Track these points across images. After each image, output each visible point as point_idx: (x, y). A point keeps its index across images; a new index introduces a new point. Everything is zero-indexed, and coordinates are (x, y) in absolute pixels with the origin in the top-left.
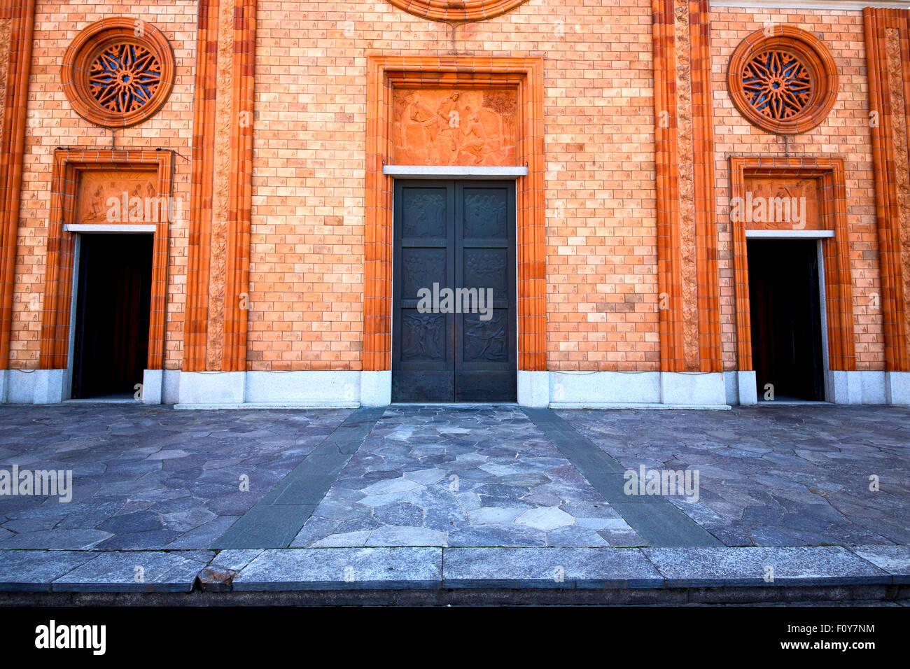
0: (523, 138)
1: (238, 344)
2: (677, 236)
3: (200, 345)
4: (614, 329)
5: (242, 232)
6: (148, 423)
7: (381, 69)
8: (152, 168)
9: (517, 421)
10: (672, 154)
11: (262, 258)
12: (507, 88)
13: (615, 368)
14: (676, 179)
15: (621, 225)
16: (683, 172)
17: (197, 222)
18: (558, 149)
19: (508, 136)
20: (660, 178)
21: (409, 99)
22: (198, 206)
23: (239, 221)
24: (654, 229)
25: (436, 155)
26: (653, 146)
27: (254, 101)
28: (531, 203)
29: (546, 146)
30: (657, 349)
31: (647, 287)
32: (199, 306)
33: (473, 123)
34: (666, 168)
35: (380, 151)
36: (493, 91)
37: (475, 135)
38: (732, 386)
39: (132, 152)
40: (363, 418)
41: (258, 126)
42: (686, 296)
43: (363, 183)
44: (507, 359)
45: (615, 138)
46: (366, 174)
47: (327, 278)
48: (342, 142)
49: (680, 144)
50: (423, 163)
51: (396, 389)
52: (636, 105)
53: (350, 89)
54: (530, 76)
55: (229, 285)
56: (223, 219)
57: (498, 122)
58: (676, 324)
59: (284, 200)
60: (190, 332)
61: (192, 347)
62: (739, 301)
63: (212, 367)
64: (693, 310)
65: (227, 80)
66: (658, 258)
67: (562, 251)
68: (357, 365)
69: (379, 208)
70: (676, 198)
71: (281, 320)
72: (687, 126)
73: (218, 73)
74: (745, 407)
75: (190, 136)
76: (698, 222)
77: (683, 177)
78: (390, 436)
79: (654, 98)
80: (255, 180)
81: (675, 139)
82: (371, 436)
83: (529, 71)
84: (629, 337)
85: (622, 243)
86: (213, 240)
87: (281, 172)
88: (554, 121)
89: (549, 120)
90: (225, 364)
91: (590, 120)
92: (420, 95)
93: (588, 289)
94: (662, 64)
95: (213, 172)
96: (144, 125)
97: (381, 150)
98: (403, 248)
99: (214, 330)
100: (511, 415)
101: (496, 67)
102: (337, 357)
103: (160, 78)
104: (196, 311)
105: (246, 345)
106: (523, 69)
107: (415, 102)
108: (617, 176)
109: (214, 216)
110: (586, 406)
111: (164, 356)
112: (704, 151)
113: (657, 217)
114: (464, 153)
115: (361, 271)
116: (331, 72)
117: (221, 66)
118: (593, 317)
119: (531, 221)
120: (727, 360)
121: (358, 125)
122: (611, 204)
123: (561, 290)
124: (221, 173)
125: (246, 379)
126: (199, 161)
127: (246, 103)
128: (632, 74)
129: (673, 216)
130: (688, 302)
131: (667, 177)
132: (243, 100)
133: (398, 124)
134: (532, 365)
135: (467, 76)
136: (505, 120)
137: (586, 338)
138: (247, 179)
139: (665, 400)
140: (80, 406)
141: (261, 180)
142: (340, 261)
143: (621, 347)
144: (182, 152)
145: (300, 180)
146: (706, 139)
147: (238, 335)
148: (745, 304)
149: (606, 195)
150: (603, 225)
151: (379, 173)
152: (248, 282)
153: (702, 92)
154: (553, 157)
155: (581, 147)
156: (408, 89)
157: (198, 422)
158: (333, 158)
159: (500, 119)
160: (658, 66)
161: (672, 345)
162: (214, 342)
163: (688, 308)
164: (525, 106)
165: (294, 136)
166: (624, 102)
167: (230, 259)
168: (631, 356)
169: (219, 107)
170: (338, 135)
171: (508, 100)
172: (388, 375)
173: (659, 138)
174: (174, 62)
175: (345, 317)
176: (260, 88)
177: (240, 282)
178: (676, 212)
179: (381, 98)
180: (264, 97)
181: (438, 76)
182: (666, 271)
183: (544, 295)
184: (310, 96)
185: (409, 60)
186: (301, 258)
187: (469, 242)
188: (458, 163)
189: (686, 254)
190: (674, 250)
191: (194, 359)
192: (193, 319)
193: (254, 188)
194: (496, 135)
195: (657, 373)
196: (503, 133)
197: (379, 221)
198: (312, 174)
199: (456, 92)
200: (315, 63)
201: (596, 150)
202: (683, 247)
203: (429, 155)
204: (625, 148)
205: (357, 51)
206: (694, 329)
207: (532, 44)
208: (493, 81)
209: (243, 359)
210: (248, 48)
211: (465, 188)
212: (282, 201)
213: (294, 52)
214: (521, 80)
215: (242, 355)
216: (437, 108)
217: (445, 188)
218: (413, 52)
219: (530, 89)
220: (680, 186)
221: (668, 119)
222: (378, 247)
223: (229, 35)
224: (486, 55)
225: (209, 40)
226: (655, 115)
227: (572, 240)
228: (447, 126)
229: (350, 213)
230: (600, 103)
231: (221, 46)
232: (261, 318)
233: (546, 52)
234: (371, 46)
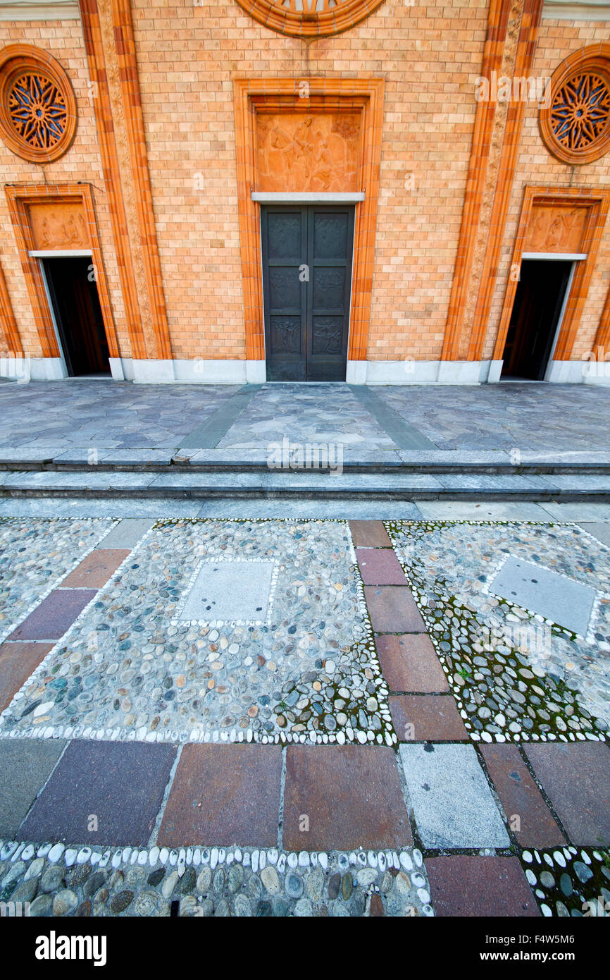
0: (363, 165)
1: (165, 341)
2: (471, 257)
3: (141, 341)
4: (414, 331)
5: (153, 255)
6: (121, 391)
7: (245, 94)
8: (76, 200)
9: (344, 392)
10: (480, 182)
11: (170, 276)
12: (352, 113)
14: (479, 205)
15: (432, 246)
16: (485, 199)
17: (120, 246)
18: (390, 176)
19: (351, 163)
20: (467, 204)
21: (269, 125)
22: (118, 233)
23: (149, 245)
24: (456, 251)
25: (293, 182)
26: (466, 173)
27: (144, 132)
28: (366, 226)
29: (381, 172)
30: (441, 345)
31: (443, 298)
32: (134, 313)
33: (324, 149)
34: (473, 195)
36: (340, 115)
37: (324, 160)
38: (486, 370)
39: (61, 186)
40: (249, 390)
41: (151, 158)
42: (468, 306)
43: (236, 208)
44: (341, 353)
45: (438, 165)
46: (239, 200)
47: (217, 292)
48: (218, 170)
49: (488, 172)
50: (283, 191)
51: (269, 373)
52: (459, 131)
53: (221, 116)
54: (372, 99)
55: (151, 297)
56: (137, 243)
57: (343, 148)
58: (457, 327)
59: (179, 225)
60: (131, 332)
61: (136, 343)
62: (505, 309)
63: (151, 357)
64: (471, 316)
65: (120, 111)
66: (454, 275)
67: (386, 269)
68: (243, 356)
69: (250, 232)
70: (477, 224)
71: (189, 324)
72: (497, 154)
73: (112, 104)
74: (490, 384)
75: (100, 169)
76: (489, 244)
77: (485, 204)
78: (266, 400)
79: (474, 124)
80: (155, 208)
81: (485, 167)
82: (254, 400)
83: (372, 93)
84: (425, 337)
85: (430, 263)
86: (134, 261)
87: (174, 201)
88: (389, 147)
89: (386, 146)
90: (159, 354)
91: (419, 147)
92: (279, 120)
93: (400, 300)
95: (123, 203)
96: (64, 160)
97: (249, 178)
98: (269, 267)
99: (148, 331)
100: (341, 389)
101: (344, 89)
102: (229, 351)
103: (66, 111)
104: (133, 316)
105: (170, 341)
106: (367, 91)
107: (275, 127)
108: (435, 202)
109: (131, 242)
110: (388, 383)
111: (119, 349)
112: (506, 179)
113: (459, 241)
114: (315, 179)
115: (241, 286)
116: (204, 98)
117: (113, 97)
118: (401, 322)
119: (365, 242)
120: (486, 352)
121: (229, 155)
122: (427, 228)
123: (382, 301)
124: (129, 203)
125: (174, 365)
126: (112, 191)
127: (138, 134)
128: (460, 98)
129: (471, 240)
130: (469, 310)
131: (473, 203)
132: (135, 131)
133: (261, 151)
134: (357, 357)
135: (318, 99)
136: (351, 146)
137: (394, 337)
138: (149, 208)
139: (440, 379)
140: (75, 381)
141: (160, 208)
142: (224, 278)
143: (417, 344)
144: (97, 184)
145: (189, 207)
146: (510, 168)
147: (164, 335)
148: (508, 312)
149: (422, 220)
150: (418, 246)
151: (249, 199)
152: (163, 294)
153: (515, 119)
154: (387, 183)
156: (268, 114)
157: (150, 390)
158: (212, 186)
159: (346, 145)
161: (451, 342)
162: (149, 339)
163: (468, 315)
164: (366, 132)
165: (179, 165)
166: (449, 128)
167: (148, 277)
168: (423, 350)
169: (118, 139)
170: (214, 164)
171: (352, 124)
172: (263, 363)
173: (473, 165)
174: (74, 94)
175: (232, 322)
176: (148, 118)
177: (158, 295)
178: (475, 235)
179: (246, 125)
180: (152, 127)
181: (294, 99)
182: (458, 286)
183: (369, 305)
184: (189, 124)
185: (268, 82)
186: (197, 275)
187: (318, 262)
188: (311, 189)
189: (474, 272)
190: (466, 268)
191: (139, 351)
192: (132, 322)
193: (156, 216)
194: (341, 162)
195: (438, 362)
196: (348, 160)
197: (251, 243)
198: (197, 201)
199: (309, 117)
200: (189, 90)
201: (421, 177)
202: (474, 266)
203: (288, 181)
204: (444, 175)
205: (224, 74)
206: (469, 331)
207: (376, 64)
208: (341, 105)
209: (168, 351)
210: (131, 74)
211: (315, 213)
212: (178, 227)
213: (171, 77)
214: (365, 103)
215: (169, 349)
216: (293, 133)
217: (300, 213)
218: (273, 74)
219: (372, 112)
220: (482, 212)
221: (483, 147)
222: (252, 267)
223: (114, 62)
224: (336, 75)
225: (98, 67)
226: (472, 143)
227: (394, 260)
228: (302, 153)
229: (229, 237)
230: (430, 129)
231: (109, 74)
232: (176, 321)
233: (388, 72)
234: (235, 67)
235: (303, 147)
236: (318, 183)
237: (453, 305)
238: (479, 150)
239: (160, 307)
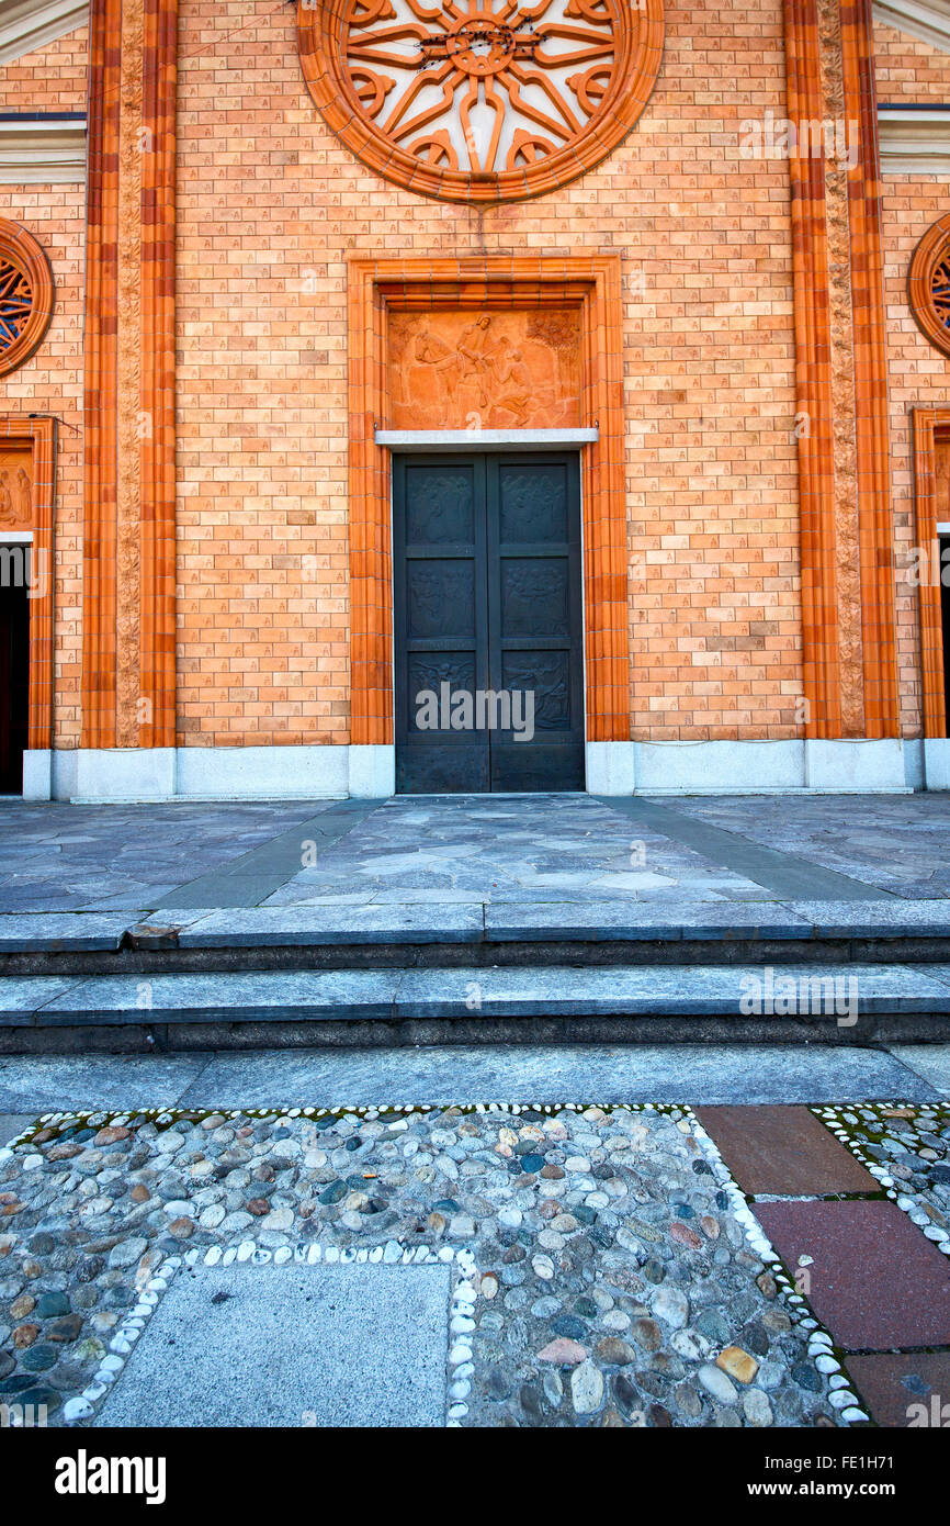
0: (591, 385)
1: (163, 706)
2: (831, 532)
3: (106, 709)
4: (733, 676)
5: (163, 538)
7: (369, 280)
8: (22, 442)
9: (587, 807)
10: (822, 403)
11: (194, 577)
12: (563, 308)
13: (735, 736)
14: (829, 441)
15: (744, 516)
16: (839, 431)
17: (95, 523)
18: (646, 399)
19: (567, 383)
21: (412, 327)
22: (95, 499)
23: (159, 520)
24: (795, 521)
25: (457, 414)
26: (793, 391)
27: (176, 336)
28: (604, 483)
29: (627, 394)
30: (799, 705)
31: (785, 610)
32: (103, 650)
33: (514, 363)
34: (813, 426)
35: (370, 407)
36: (542, 313)
37: (516, 380)
38: (915, 760)
40: (353, 807)
41: (183, 374)
42: (845, 624)
43: (344, 458)
44: (567, 726)
45: (734, 380)
46: (349, 445)
47: (294, 606)
48: (311, 396)
49: (835, 387)
50: (438, 426)
51: (402, 774)
52: (766, 327)
53: (322, 314)
54: (600, 285)
55: (146, 619)
56: (133, 517)
57: (551, 360)
58: (828, 666)
59: (225, 486)
60: (90, 691)
61: (94, 713)
62: (926, 632)
63: (125, 742)
64: (855, 644)
65: (133, 303)
66: (801, 565)
67: (654, 557)
68: (342, 737)
69: (370, 497)
70: (830, 473)
71: (226, 671)
72: (847, 359)
73: (120, 292)
74: (933, 792)
75: (80, 394)
76: (863, 508)
77: (839, 439)
78: (397, 821)
79: (793, 316)
80: (180, 456)
81: (827, 379)
83: (600, 277)
84: (757, 687)
85: (746, 544)
86: (119, 550)
87: (220, 445)
88: (638, 355)
89: (631, 354)
90: (145, 735)
91: (695, 353)
92: (430, 321)
93: (693, 616)
94: (806, 261)
95: (116, 447)
96: (13, 378)
97: (372, 406)
98: (408, 559)
99: (126, 686)
100: (577, 803)
101: (548, 272)
102: (312, 725)
103: (31, 307)
104: (99, 657)
105: (176, 708)
106: (590, 274)
107: (423, 332)
108: (738, 439)
109: (120, 514)
110: (690, 792)
111: (52, 729)
112: (873, 397)
113: (799, 503)
115: (346, 594)
116: (290, 286)
117: (123, 282)
118: (701, 659)
119: (604, 512)
120: (908, 721)
121: (336, 370)
122: (733, 483)
123: (652, 617)
124: (128, 447)
125: (177, 760)
126: (95, 429)
127: (163, 337)
128: (760, 279)
129: (824, 500)
130: (849, 633)
131: (814, 439)
132: (158, 333)
133: (396, 367)
134: (608, 732)
135: (502, 288)
136: (562, 357)
137: (690, 693)
138: (168, 456)
139: (812, 781)
141: (190, 457)
142: (312, 579)
143: (743, 703)
144: (68, 418)
145: (249, 456)
146: (876, 380)
147: (163, 695)
148: (933, 634)
149: (720, 469)
150: (716, 517)
151: (370, 443)
152: (175, 614)
153: (869, 305)
154: (639, 412)
155: (681, 396)
156: (411, 311)
158: (298, 420)
159: (554, 355)
160: (800, 266)
161: (822, 698)
162: (127, 703)
163: (846, 641)
164: (593, 334)
165: (237, 388)
166: (747, 324)
167: (146, 580)
168: (759, 717)
169: (123, 345)
170: (305, 386)
171: (566, 326)
172: (389, 751)
173: (803, 377)
174: (52, 280)
175: (323, 664)
176: (184, 315)
177: (163, 613)
178: (830, 494)
179: (369, 324)
180: (190, 328)
181: (456, 289)
182: (814, 586)
183: (623, 626)
184: (262, 325)
185: (411, 264)
186: (254, 575)
187: (508, 549)
188: (491, 425)
189: (844, 559)
190: (825, 553)
191: (98, 729)
192: (94, 669)
193: (180, 469)
194: (548, 382)
195: (800, 742)
196: (560, 378)
197: (371, 515)
198: (266, 447)
199: (486, 315)
200: (268, 274)
201: (705, 399)
202: (840, 548)
203: (446, 414)
204: (750, 395)
205: (332, 253)
206: (857, 675)
207: (603, 237)
208: (543, 296)
209: (171, 730)
210: (164, 253)
211: (501, 466)
212: (223, 490)
213: (235, 257)
214: (587, 292)
215: (170, 724)
216: (457, 340)
217: (472, 466)
218: (418, 253)
219: (601, 306)
220: (836, 453)
221: (816, 349)
222: (371, 557)
223: (134, 234)
224: (532, 253)
225: (105, 241)
226: (795, 343)
227: (668, 541)
228: (473, 369)
229: (327, 507)
230: (709, 325)
231: (123, 251)
232: (197, 668)
233: (625, 247)
234: (352, 244)
235: (475, 361)
236: (504, 417)
237: (810, 622)
238: (810, 353)
239: (163, 636)
